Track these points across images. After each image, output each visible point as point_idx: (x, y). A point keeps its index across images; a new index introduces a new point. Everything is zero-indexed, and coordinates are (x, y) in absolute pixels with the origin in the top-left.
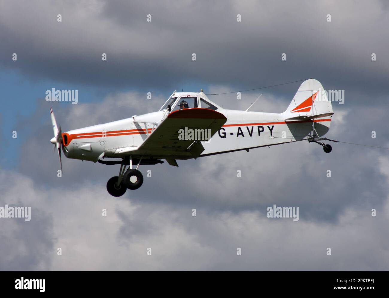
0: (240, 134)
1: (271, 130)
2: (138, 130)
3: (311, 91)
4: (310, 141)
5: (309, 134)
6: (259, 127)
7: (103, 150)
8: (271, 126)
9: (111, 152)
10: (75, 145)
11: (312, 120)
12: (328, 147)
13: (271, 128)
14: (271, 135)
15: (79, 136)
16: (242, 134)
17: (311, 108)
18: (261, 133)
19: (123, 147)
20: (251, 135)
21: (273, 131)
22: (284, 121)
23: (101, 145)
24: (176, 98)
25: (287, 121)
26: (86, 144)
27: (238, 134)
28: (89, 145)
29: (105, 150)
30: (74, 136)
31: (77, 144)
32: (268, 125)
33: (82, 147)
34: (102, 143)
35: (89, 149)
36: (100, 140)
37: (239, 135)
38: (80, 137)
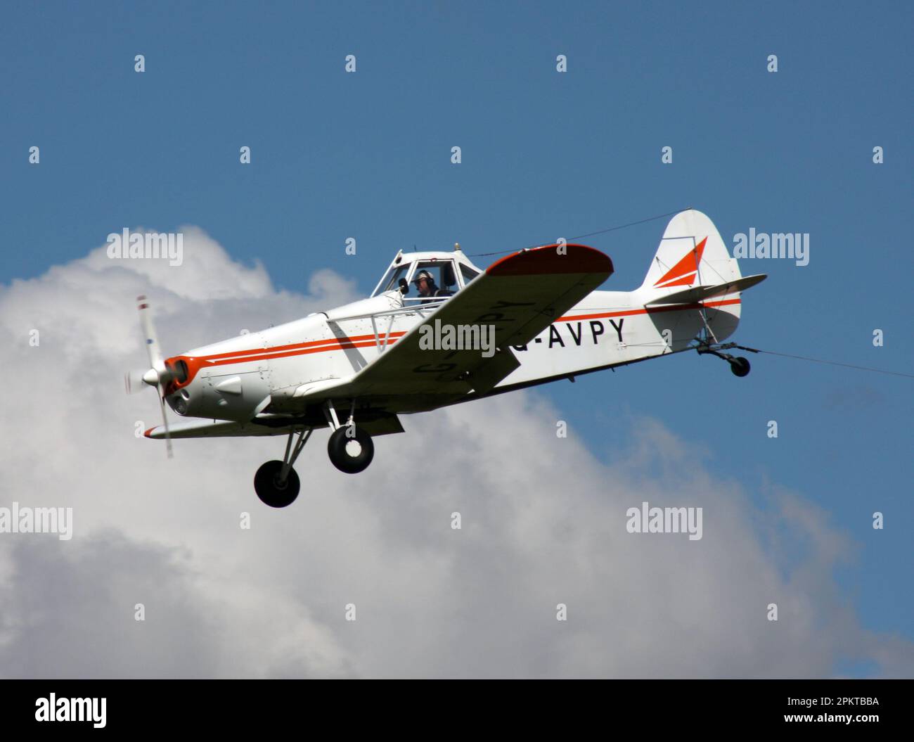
0: (556, 340)
1: (619, 330)
2: (339, 340)
3: (692, 239)
4: (700, 353)
5: (698, 336)
6: (592, 324)
7: (268, 389)
8: (617, 320)
9: (285, 393)
10: (206, 382)
11: (701, 302)
12: (742, 363)
13: (618, 325)
14: (621, 340)
15: (213, 361)
16: (559, 340)
17: (694, 275)
18: (598, 336)
19: (311, 382)
20: (578, 342)
21: (623, 331)
22: (643, 308)
23: (262, 378)
24: (407, 266)
25: (649, 306)
26: (229, 378)
27: (552, 340)
28: (237, 379)
29: (271, 390)
30: (203, 362)
31: (209, 379)
32: (611, 318)
33: (222, 387)
34: (265, 375)
35: (238, 390)
36: (259, 368)
37: (554, 344)
38: (216, 362)
